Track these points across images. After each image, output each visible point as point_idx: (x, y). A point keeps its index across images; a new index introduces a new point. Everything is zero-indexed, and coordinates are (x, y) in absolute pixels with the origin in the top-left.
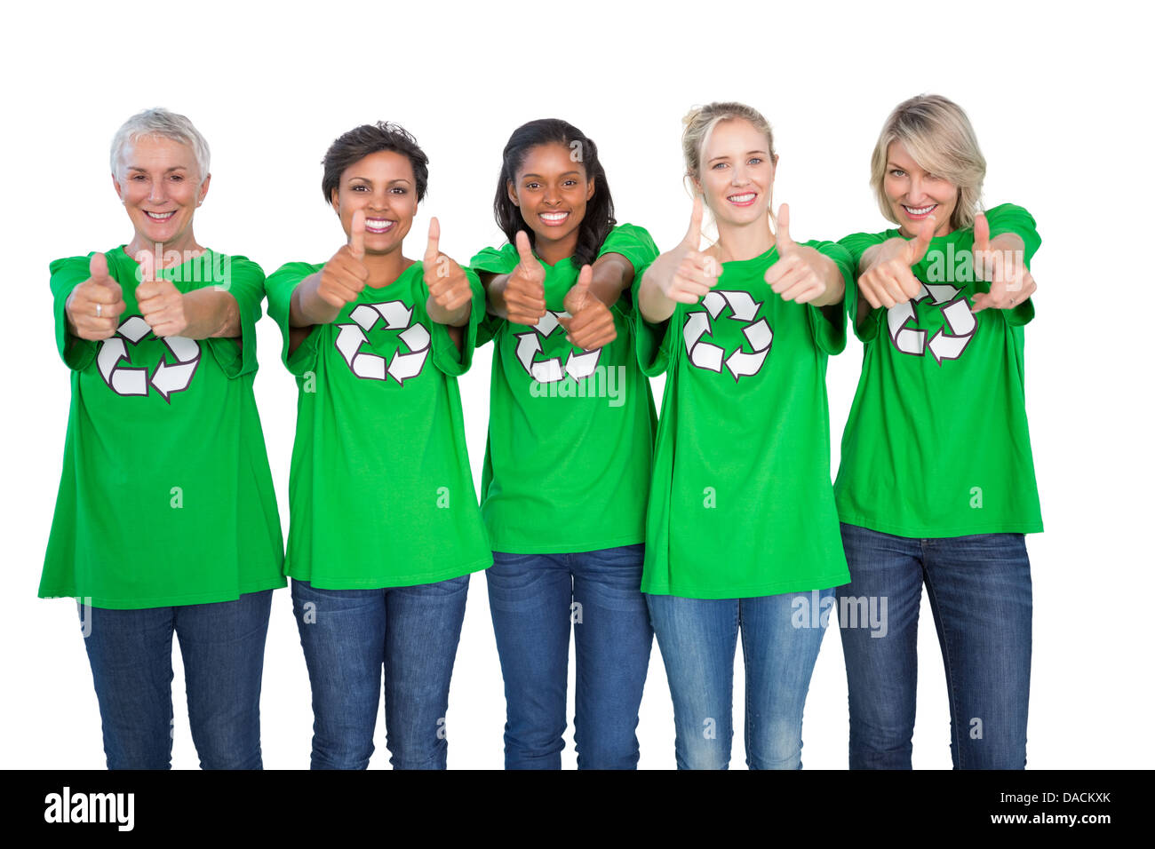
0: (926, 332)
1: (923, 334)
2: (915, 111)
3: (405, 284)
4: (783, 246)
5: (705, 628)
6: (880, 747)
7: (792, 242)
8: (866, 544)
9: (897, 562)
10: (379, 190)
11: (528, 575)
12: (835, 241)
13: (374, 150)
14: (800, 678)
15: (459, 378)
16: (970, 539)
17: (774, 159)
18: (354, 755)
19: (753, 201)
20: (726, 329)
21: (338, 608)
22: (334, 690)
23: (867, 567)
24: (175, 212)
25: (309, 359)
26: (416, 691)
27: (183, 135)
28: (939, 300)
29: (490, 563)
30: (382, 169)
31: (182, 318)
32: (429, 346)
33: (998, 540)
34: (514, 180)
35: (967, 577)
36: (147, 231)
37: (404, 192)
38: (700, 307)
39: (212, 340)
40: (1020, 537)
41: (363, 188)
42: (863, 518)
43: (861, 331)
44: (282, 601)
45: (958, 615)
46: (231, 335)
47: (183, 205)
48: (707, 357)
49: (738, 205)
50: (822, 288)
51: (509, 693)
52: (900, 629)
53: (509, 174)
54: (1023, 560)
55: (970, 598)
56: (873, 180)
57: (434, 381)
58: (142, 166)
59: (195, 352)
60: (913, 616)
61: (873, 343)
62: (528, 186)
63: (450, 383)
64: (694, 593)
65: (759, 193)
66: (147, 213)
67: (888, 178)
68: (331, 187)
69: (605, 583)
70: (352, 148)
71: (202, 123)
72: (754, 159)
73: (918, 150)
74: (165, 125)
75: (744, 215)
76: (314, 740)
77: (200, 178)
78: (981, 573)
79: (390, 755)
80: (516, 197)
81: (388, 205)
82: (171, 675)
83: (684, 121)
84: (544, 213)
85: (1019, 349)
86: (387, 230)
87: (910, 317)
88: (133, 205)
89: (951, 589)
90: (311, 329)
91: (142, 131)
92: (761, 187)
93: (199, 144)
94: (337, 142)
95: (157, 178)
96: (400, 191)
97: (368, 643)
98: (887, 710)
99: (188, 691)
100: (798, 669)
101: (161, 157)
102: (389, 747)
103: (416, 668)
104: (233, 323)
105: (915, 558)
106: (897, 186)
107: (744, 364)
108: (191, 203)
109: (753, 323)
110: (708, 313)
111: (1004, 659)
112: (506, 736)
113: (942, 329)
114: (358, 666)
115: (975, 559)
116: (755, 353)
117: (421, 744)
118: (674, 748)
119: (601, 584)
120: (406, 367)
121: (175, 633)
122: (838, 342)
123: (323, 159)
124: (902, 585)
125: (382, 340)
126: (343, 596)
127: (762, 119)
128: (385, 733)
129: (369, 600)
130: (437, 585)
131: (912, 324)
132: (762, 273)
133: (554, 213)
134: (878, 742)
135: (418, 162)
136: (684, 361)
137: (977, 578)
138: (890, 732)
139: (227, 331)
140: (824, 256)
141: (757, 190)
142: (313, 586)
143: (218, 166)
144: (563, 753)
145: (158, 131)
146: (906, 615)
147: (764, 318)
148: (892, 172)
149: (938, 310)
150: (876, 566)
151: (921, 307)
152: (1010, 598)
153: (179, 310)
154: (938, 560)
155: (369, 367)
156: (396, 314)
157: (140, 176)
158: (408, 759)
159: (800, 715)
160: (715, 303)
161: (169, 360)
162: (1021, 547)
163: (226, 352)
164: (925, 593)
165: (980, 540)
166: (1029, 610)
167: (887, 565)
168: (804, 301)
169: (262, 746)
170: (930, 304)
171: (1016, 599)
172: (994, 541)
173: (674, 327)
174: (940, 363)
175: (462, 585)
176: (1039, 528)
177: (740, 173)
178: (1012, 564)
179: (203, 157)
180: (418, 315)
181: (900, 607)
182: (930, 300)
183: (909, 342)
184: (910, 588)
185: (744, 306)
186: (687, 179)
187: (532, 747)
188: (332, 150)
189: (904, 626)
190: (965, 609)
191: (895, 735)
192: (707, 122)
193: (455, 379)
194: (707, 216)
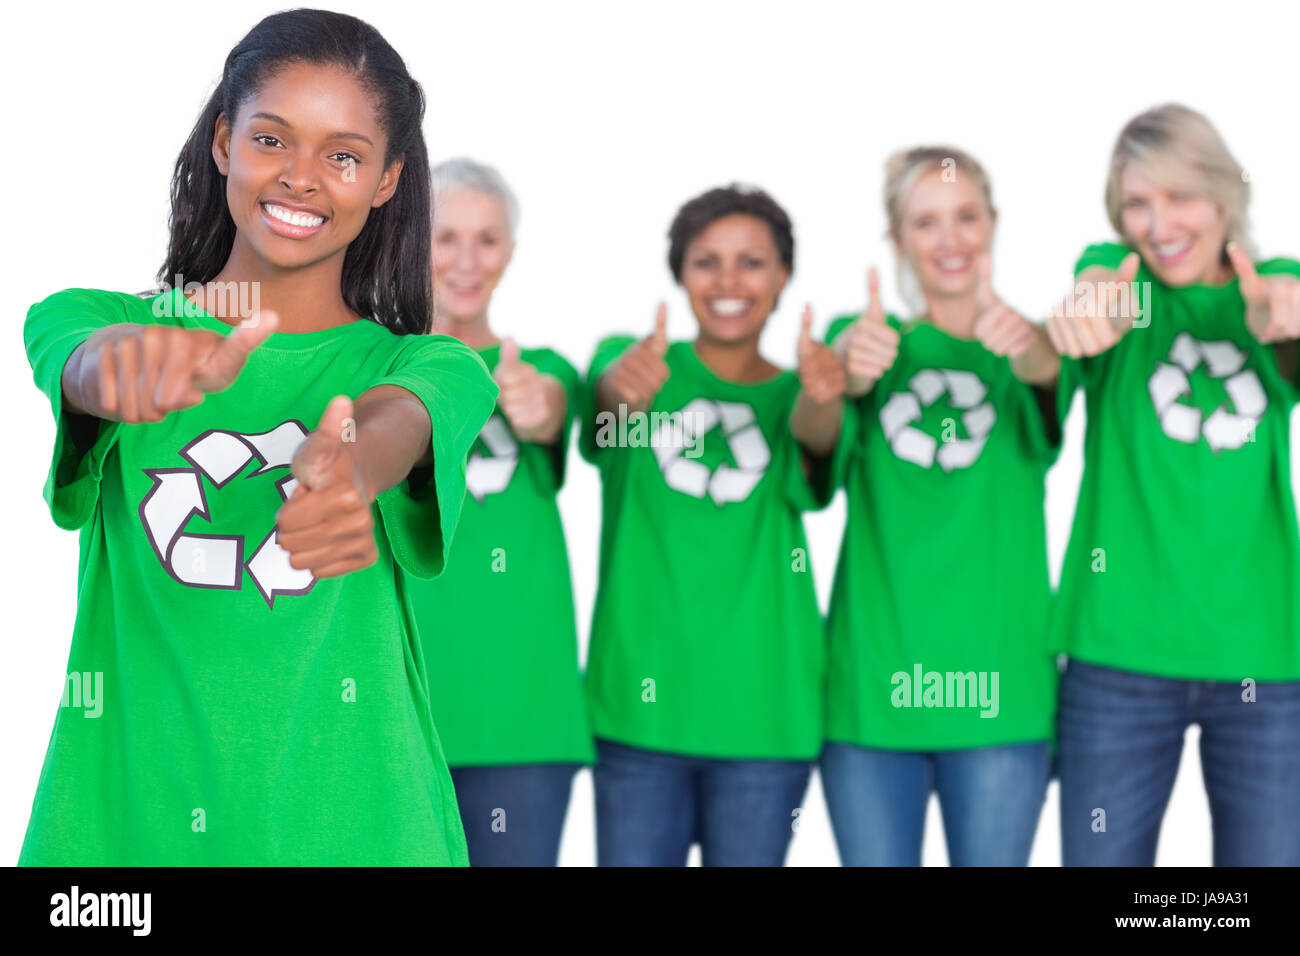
10: (728, 266)
27: (495, 193)
34: (232, 119)
53: (226, 102)
62: (257, 139)
80: (225, 155)
81: (741, 281)
84: (275, 203)
92: (975, 249)
95: (466, 242)
127: (978, 167)
133: (295, 210)
141: (970, 253)
177: (949, 232)
192: (910, 170)
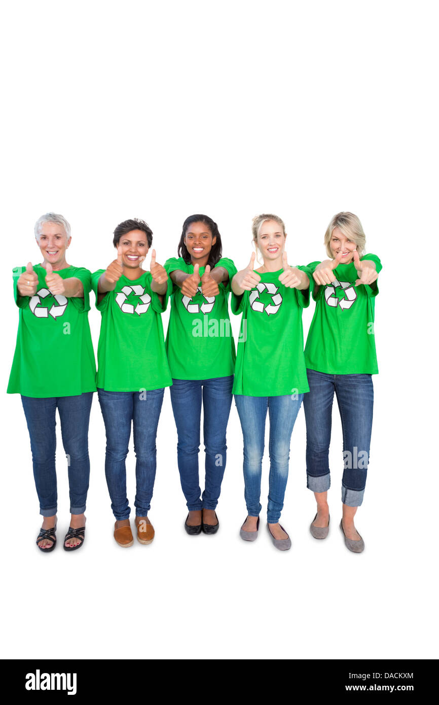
0: (338, 298)
1: (337, 299)
2: (343, 217)
3: (143, 279)
4: (285, 267)
5: (255, 407)
6: (317, 452)
7: (288, 266)
8: (313, 377)
9: (325, 383)
10: (134, 245)
11: (186, 389)
12: (306, 266)
13: (132, 229)
14: (290, 427)
15: (162, 314)
16: (352, 376)
17: (285, 235)
18: (121, 453)
19: (277, 251)
20: (265, 297)
21: (115, 399)
22: (114, 429)
23: (314, 385)
24: (57, 251)
25: (105, 305)
26: (145, 431)
27: (60, 222)
28: (344, 287)
29: (172, 384)
30: (135, 236)
31: (63, 288)
32: (151, 301)
33: (362, 376)
34: (185, 236)
35: (350, 390)
36: (48, 259)
37: (143, 245)
38: (256, 289)
39: (73, 298)
40: (370, 375)
41: (128, 243)
42: (313, 366)
43: (315, 298)
44: (95, 396)
45: (347, 404)
46: (80, 296)
47: (60, 248)
48: (258, 307)
49: (271, 252)
50: (299, 282)
51: (179, 432)
52: (325, 408)
54: (371, 384)
55: (351, 398)
56: (325, 243)
57: (152, 314)
58: (45, 234)
59: (66, 302)
60: (331, 403)
61: (319, 301)
63: (158, 316)
64: (251, 394)
65: (279, 248)
66: (48, 252)
67: (332, 242)
68: (116, 242)
69: (215, 389)
70: (124, 228)
71: (68, 217)
72: (277, 235)
73: (345, 231)
74: (54, 218)
75: (274, 256)
76: (106, 448)
77: (67, 238)
78: (355, 389)
79: (135, 454)
81: (137, 250)
82: (55, 424)
83: (253, 220)
85: (372, 306)
86: (137, 259)
87: (333, 293)
88: (43, 248)
89: (345, 395)
90: (106, 293)
91: (45, 221)
92: (279, 246)
93: (67, 225)
94: (119, 225)
95: (51, 238)
96: (142, 245)
97: (126, 412)
98: (320, 438)
99: (62, 430)
100: (289, 423)
101: (53, 230)
102: (135, 451)
103: (144, 422)
104: (81, 291)
105: (332, 382)
106: (335, 245)
107: (271, 310)
108: (63, 248)
109: (275, 295)
110: (258, 291)
111: (363, 420)
112: (178, 448)
113: (344, 297)
114: (123, 420)
115: (353, 383)
116: (276, 305)
117: (147, 450)
118: (243, 451)
119: (213, 390)
120: (142, 309)
121: (57, 408)
122: (306, 303)
123: (113, 231)
124: (327, 392)
125: (133, 299)
126: (117, 395)
127: (281, 220)
128: (134, 446)
129: (127, 396)
130: (152, 391)
131: (334, 296)
132: (278, 278)
133: (198, 248)
134: (316, 450)
135: (149, 234)
136: (249, 308)
137: (353, 390)
138: (321, 446)
139: (79, 294)
140: (301, 271)
141: (278, 247)
142: (105, 390)
143: (74, 233)
144: (199, 454)
145: (50, 221)
146: (328, 403)
147: (279, 293)
148: (334, 240)
149: (343, 291)
150: (317, 385)
151: (337, 289)
152: (365, 398)
153: (62, 285)
154: (340, 383)
155: (128, 309)
156: (139, 290)
157: (44, 237)
158: (142, 455)
159: (289, 440)
160: (261, 287)
161: (56, 304)
162: (370, 379)
163: (78, 303)
164: (335, 395)
165: (355, 376)
166: (372, 402)
167: (321, 384)
168: (294, 287)
169: (89, 450)
170: (340, 289)
171: (368, 399)
172: (360, 377)
173: (245, 296)
174: (343, 310)
175: (162, 391)
176: (377, 372)
177: (272, 240)
178: (366, 386)
179: (68, 230)
180: (147, 290)
181: (326, 400)
182: (340, 287)
183: (332, 302)
184: (329, 393)
185: (272, 289)
186: (253, 242)
187: (187, 452)
188: (117, 229)
189: (327, 407)
190: (349, 402)
191: (322, 447)
192: (260, 221)
193: (160, 314)
194: (260, 255)
